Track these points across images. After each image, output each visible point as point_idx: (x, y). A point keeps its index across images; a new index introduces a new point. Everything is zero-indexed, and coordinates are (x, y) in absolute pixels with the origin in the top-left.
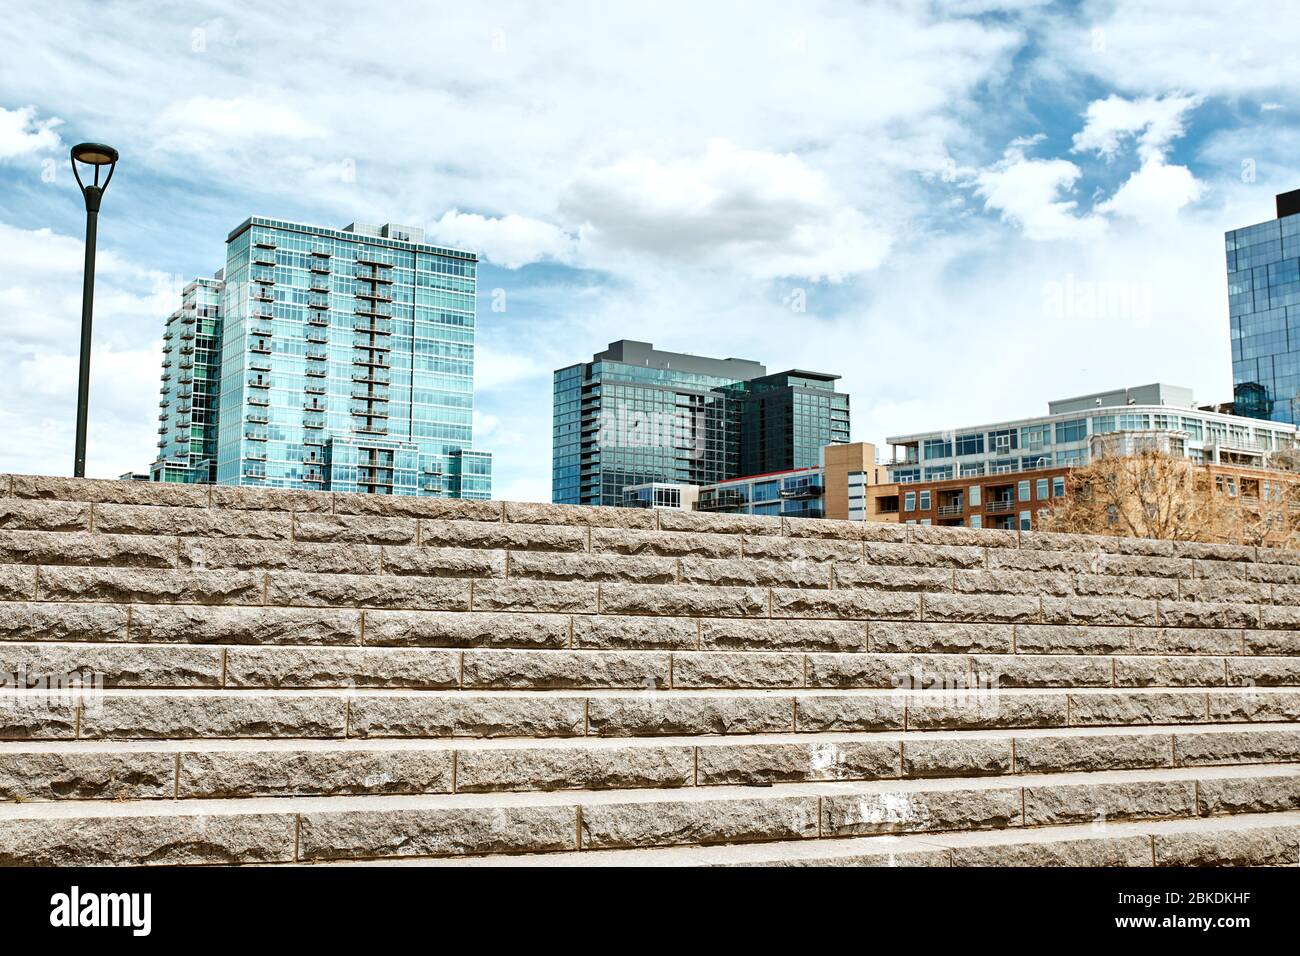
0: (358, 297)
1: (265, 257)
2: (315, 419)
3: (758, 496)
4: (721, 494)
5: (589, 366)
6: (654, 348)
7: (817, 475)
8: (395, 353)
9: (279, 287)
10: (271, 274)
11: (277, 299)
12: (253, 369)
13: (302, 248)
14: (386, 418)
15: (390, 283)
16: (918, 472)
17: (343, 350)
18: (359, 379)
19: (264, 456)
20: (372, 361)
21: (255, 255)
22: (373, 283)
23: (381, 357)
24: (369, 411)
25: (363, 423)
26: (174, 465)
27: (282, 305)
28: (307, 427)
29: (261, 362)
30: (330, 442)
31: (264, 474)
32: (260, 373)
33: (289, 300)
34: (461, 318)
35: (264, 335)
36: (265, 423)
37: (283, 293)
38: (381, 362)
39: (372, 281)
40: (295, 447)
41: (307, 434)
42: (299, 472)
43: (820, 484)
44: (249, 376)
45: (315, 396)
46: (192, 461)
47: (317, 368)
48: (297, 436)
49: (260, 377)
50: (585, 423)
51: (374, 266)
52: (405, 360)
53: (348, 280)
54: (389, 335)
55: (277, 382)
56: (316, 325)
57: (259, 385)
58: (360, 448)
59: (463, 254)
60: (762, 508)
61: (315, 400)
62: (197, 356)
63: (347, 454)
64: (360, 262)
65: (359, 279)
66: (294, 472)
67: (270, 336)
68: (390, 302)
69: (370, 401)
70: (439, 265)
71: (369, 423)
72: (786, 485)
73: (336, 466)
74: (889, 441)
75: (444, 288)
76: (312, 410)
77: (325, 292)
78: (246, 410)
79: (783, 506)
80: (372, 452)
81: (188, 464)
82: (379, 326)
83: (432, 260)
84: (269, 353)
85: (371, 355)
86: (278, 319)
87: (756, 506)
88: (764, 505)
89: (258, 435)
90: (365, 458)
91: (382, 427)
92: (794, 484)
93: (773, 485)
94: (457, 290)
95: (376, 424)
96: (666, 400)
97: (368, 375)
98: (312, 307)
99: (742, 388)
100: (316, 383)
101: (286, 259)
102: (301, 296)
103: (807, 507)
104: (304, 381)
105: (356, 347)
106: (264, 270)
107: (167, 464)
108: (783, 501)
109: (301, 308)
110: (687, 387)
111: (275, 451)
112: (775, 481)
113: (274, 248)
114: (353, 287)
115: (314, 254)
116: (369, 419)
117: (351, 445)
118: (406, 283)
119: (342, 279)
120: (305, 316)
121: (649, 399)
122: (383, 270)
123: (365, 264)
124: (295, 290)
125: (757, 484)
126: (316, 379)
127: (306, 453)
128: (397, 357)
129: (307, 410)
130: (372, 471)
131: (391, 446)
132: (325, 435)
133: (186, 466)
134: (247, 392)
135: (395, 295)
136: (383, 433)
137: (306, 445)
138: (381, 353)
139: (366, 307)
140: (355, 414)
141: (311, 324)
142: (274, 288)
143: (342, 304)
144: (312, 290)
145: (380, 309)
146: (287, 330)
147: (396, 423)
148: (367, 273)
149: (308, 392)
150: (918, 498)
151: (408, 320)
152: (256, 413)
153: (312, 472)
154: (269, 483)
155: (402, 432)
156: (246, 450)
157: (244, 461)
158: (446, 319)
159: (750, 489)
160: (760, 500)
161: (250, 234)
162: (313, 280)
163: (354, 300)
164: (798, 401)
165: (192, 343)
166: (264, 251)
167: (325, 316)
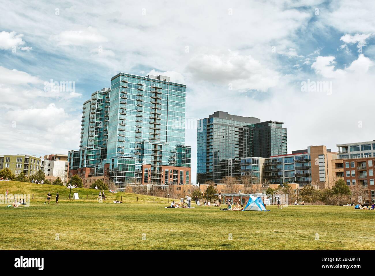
0: (151, 98)
1: (124, 85)
2: (138, 135)
3: (286, 162)
4: (273, 161)
5: (209, 119)
6: (228, 114)
7: (307, 155)
8: (162, 115)
9: (128, 94)
10: (126, 90)
11: (128, 98)
12: (121, 119)
13: (135, 82)
14: (159, 135)
15: (161, 94)
16: (348, 155)
17: (147, 114)
18: (151, 123)
19: (124, 147)
20: (155, 117)
21: (122, 84)
22: (156, 93)
23: (158, 116)
24: (154, 133)
25: (152, 136)
26: (89, 148)
27: (129, 100)
28: (136, 138)
29: (123, 117)
30: (143, 142)
31: (123, 152)
32: (123, 121)
33: (131, 98)
34: (181, 104)
35: (124, 109)
36: (124, 136)
37: (130, 96)
38: (158, 118)
39: (155, 93)
40: (133, 144)
41: (136, 140)
42: (134, 152)
43: (308, 158)
44: (119, 121)
45: (139, 128)
46: (95, 147)
47: (139, 119)
48: (133, 141)
49: (122, 122)
50: (208, 136)
51: (156, 88)
52: (165, 117)
53: (148, 92)
54: (160, 109)
55: (128, 123)
56: (139, 106)
57: (122, 125)
58: (152, 144)
59: (182, 85)
60: (288, 165)
61: (139, 129)
62: (97, 115)
63: (148, 146)
64: (152, 87)
65: (152, 92)
66: (132, 151)
67: (125, 109)
68: (161, 99)
69: (155, 130)
70: (175, 88)
71: (154, 136)
72: (296, 158)
73: (145, 150)
74: (337, 146)
75: (176, 95)
76: (138, 132)
77: (142, 96)
78: (118, 132)
79: (295, 165)
80: (155, 146)
81: (93, 148)
82: (157, 106)
83: (173, 87)
84: (125, 115)
85: (155, 116)
86: (128, 104)
87: (285, 165)
88: (288, 164)
89: (122, 140)
90: (153, 147)
91: (158, 138)
92: (299, 158)
93: (291, 158)
94: (180, 96)
95: (157, 137)
96: (232, 130)
97: (154, 122)
98: (138, 100)
99: (254, 126)
100: (139, 124)
101: (130, 86)
102: (135, 97)
103: (304, 165)
104: (136, 124)
105: (151, 113)
106: (124, 89)
107: (87, 148)
108: (295, 163)
109: (135, 101)
110: (238, 125)
111: (126, 145)
112: (292, 157)
113: (127, 82)
114: (150, 95)
115: (139, 84)
116: (154, 135)
117: (150, 143)
118: (165, 93)
119: (147, 92)
120: (136, 103)
121: (227, 129)
122: (159, 90)
123: (154, 87)
124: (133, 95)
125: (285, 158)
126: (139, 123)
127: (136, 146)
128: (163, 116)
129: (136, 132)
130: (155, 152)
131: (162, 144)
132: (141, 140)
133: (93, 149)
134: (118, 127)
135: (162, 97)
136: (159, 140)
137: (136, 143)
138: (158, 115)
139: (154, 101)
140: (150, 134)
141: (138, 106)
142: (127, 94)
143: (147, 100)
144: (138, 95)
145: (158, 101)
146: (130, 107)
147: (162, 136)
148: (154, 90)
149: (137, 127)
150: (350, 164)
151: (166, 105)
152: (121, 133)
153: (138, 152)
154: (125, 155)
155: (164, 140)
156: (118, 144)
157: (117, 148)
158: (177, 104)
159: (283, 159)
160: (287, 163)
161: (120, 78)
162: (138, 92)
163: (150, 99)
164: (272, 130)
165: (95, 111)
166: (124, 83)
167: (142, 103)
